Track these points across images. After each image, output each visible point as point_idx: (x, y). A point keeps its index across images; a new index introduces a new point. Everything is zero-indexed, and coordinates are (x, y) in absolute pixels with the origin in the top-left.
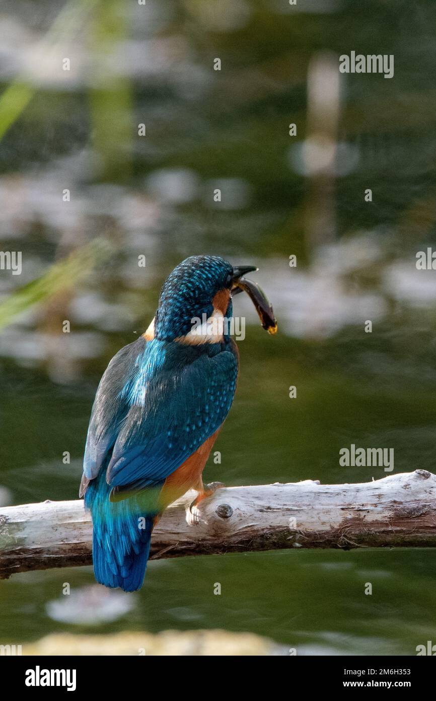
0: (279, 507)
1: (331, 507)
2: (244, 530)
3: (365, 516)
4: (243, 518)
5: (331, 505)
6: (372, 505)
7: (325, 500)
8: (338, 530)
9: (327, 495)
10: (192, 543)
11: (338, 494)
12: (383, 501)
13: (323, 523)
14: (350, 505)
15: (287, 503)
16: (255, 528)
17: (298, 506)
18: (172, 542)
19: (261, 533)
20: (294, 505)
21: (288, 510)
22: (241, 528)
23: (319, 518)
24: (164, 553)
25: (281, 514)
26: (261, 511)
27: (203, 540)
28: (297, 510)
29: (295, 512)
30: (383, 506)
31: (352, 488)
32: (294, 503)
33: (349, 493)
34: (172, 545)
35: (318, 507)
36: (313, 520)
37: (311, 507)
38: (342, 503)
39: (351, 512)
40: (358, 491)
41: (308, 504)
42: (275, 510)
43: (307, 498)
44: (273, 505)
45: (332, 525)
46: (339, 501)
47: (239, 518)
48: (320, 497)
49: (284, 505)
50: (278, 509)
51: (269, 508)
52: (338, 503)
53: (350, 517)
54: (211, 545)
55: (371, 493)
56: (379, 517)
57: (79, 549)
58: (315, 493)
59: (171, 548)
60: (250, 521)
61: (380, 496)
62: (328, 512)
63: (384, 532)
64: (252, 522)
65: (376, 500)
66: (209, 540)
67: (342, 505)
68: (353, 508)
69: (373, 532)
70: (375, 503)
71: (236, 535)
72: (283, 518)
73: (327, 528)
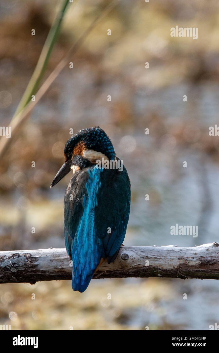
0: (151, 256)
1: (174, 258)
2: (136, 267)
3: (188, 263)
4: (134, 261)
5: (174, 257)
6: (192, 258)
7: (172, 254)
8: (177, 269)
9: (173, 252)
10: (112, 271)
11: (178, 252)
12: (197, 256)
13: (170, 265)
14: (182, 257)
15: (155, 255)
16: (140, 266)
17: (160, 256)
18: (103, 271)
19: (143, 268)
20: (158, 256)
21: (155, 258)
22: (133, 265)
23: (168, 262)
24: (100, 276)
25: (152, 260)
26: (143, 258)
27: (117, 270)
28: (159, 258)
29: (159, 259)
30: (197, 258)
31: (185, 249)
32: (158, 255)
33: (183, 252)
34: (103, 272)
35: (168, 257)
36: (165, 263)
37: (165, 257)
38: (179, 256)
39: (182, 261)
40: (187, 251)
41: (164, 256)
42: (149, 258)
43: (164, 253)
44: (149, 256)
45: (174, 266)
46: (178, 255)
47: (132, 261)
48: (170, 253)
49: (154, 256)
50: (151, 257)
51: (147, 257)
52: (177, 256)
53: (182, 263)
54: (121, 273)
55: (192, 252)
56: (194, 264)
57: (62, 272)
58: (168, 251)
59: (103, 273)
60: (138, 262)
61: (195, 254)
62: (172, 260)
63: (196, 271)
64: (139, 263)
65: (193, 256)
66: (119, 270)
67: (179, 257)
68: (183, 259)
69: (192, 271)
70: (193, 257)
71: (131, 269)
72: (153, 262)
73: (172, 268)
